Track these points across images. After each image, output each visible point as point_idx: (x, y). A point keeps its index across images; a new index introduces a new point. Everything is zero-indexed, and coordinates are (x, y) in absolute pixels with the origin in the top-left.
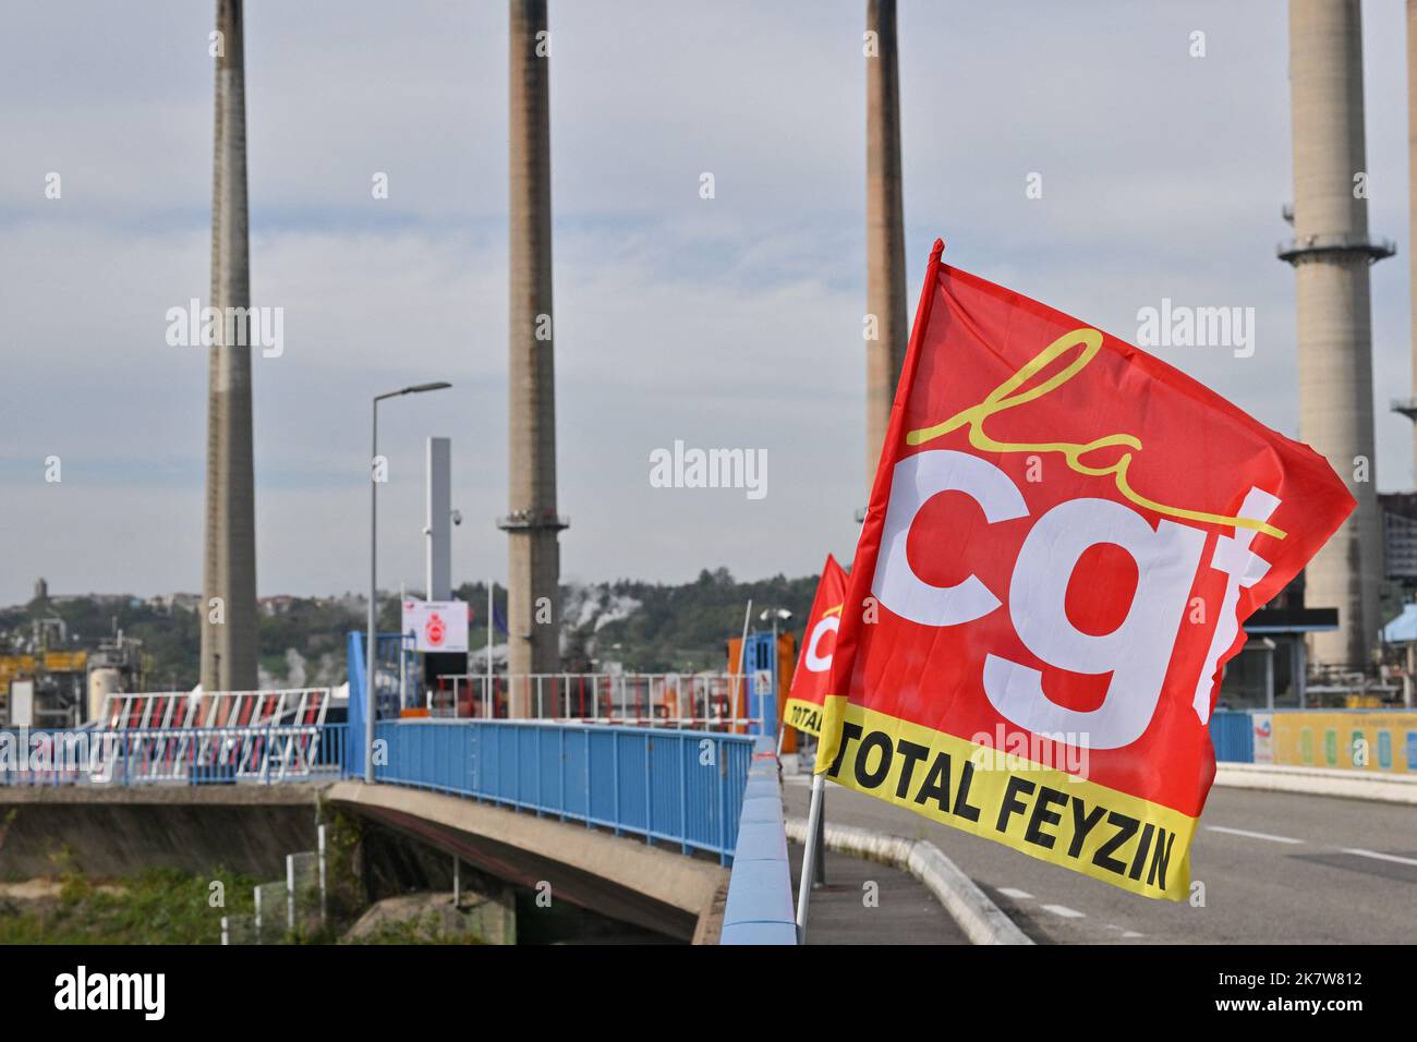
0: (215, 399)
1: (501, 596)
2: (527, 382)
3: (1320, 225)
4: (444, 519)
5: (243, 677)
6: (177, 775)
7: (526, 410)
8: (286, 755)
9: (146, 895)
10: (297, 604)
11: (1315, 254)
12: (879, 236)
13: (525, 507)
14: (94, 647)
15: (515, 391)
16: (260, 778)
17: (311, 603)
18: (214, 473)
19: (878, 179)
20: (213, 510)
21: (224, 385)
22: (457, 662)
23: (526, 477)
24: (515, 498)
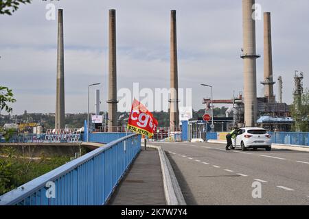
0: (58, 80)
1: (107, 114)
2: (112, 77)
3: (248, 52)
4: (98, 102)
5: (62, 127)
6: (58, 141)
7: (111, 82)
8: (74, 139)
9: (54, 159)
10: (71, 115)
11: (247, 57)
12: (173, 52)
13: (111, 98)
14: (37, 122)
15: (110, 78)
16: (71, 142)
17: (73, 115)
18: (57, 93)
19: (172, 43)
20: (57, 99)
21: (59, 77)
22: (100, 125)
23: (111, 93)
24: (109, 97)
